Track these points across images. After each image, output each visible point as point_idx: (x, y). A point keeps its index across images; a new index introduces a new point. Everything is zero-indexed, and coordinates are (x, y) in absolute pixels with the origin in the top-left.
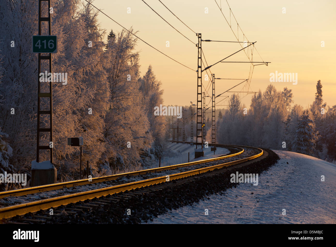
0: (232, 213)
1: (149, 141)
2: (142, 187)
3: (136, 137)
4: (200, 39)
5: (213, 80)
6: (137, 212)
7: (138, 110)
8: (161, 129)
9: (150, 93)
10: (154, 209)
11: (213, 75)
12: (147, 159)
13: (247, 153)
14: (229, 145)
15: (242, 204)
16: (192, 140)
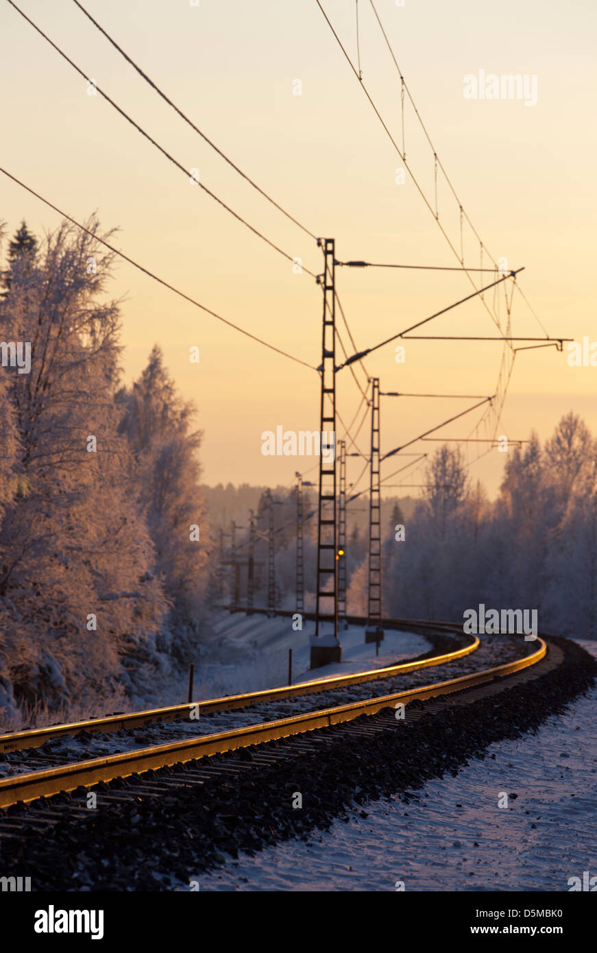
0: (444, 865)
1: (153, 610)
2: (135, 774)
3: (106, 597)
4: (330, 257)
5: (373, 400)
6: (117, 865)
7: (116, 501)
8: (192, 566)
9: (157, 442)
10: (176, 855)
11: (374, 383)
12: (145, 670)
13: (491, 653)
14: (427, 621)
15: (479, 835)
16: (300, 604)
